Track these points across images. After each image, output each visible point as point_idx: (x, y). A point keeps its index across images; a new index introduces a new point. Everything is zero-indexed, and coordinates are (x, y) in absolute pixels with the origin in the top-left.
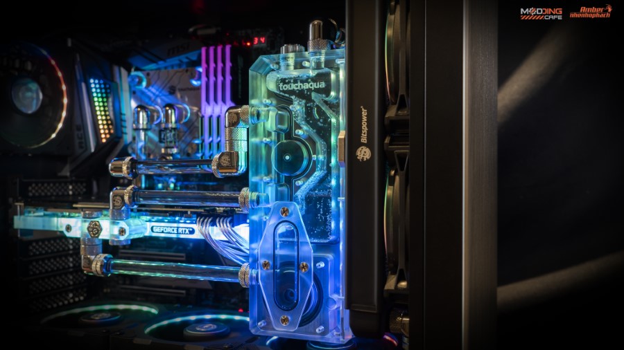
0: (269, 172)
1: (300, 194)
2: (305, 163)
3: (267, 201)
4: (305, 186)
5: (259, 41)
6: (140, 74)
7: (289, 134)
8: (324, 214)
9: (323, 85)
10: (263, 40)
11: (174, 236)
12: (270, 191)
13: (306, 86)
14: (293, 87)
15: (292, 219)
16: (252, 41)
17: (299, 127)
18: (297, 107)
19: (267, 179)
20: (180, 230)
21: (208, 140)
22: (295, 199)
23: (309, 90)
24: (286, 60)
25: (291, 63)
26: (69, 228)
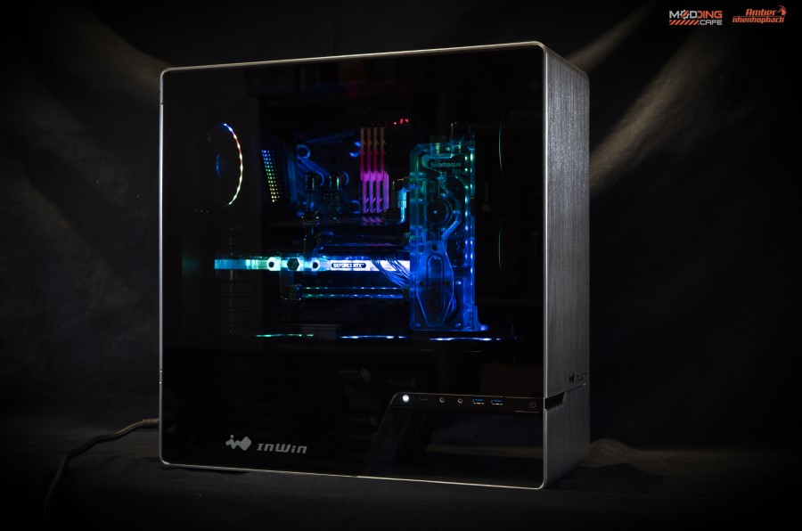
0: (421, 222)
1: (444, 236)
2: (447, 216)
3: (421, 241)
4: (447, 232)
5: (404, 121)
6: (304, 146)
7: (436, 196)
8: (461, 249)
9: (459, 165)
10: (407, 121)
11: (350, 269)
12: (423, 235)
13: (449, 165)
14: (441, 165)
15: (439, 252)
16: (398, 121)
17: (443, 191)
18: (441, 178)
19: (421, 227)
20: (355, 265)
21: (365, 200)
22: (441, 239)
23: (451, 168)
24: (434, 146)
25: (438, 147)
26: (272, 265)
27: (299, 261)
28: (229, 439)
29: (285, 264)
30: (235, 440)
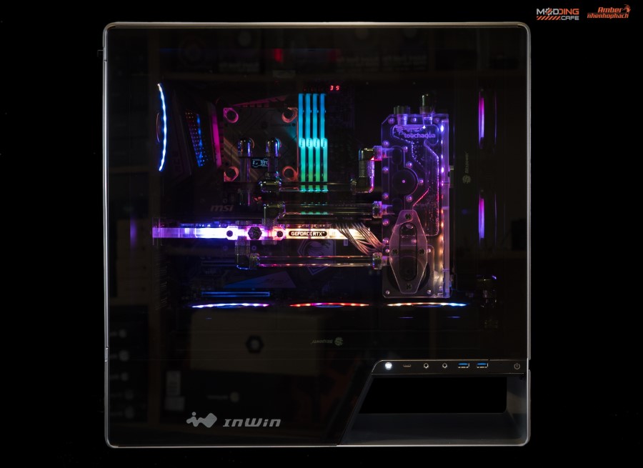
2: (415, 185)
5: (335, 88)
6: (233, 110)
9: (434, 136)
10: (338, 88)
13: (423, 136)
14: (414, 136)
20: (312, 234)
23: (424, 138)
24: (402, 116)
25: (405, 118)
26: (230, 234)
27: (261, 229)
28: (190, 416)
29: (244, 233)
30: (197, 417)
